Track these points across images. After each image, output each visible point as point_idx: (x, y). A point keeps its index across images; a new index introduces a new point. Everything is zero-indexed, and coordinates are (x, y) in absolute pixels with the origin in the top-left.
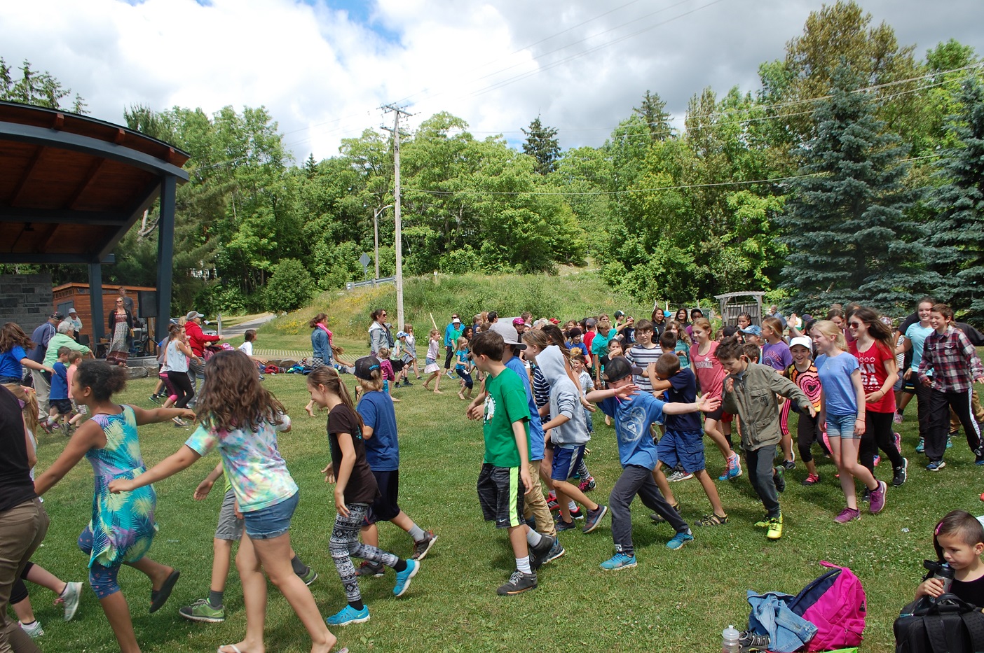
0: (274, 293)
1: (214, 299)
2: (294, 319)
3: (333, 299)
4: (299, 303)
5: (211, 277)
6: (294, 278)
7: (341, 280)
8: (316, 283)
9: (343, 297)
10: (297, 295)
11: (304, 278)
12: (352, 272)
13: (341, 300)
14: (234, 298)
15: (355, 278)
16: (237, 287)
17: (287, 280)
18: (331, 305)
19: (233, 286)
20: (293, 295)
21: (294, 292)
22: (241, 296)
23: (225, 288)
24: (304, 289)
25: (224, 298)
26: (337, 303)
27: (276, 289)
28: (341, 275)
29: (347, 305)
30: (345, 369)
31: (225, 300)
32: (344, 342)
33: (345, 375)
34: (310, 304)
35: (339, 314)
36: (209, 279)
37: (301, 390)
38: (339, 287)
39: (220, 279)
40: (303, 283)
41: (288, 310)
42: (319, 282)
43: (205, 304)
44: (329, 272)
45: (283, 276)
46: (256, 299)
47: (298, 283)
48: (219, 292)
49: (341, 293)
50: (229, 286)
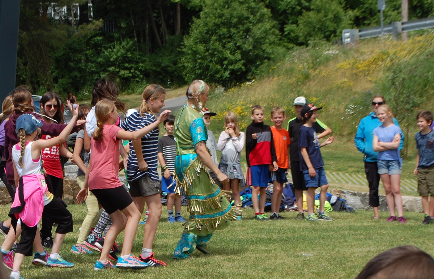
0: (201, 48)
1: (87, 60)
2: (240, 101)
3: (316, 63)
4: (248, 71)
5: (84, 19)
6: (242, 20)
7: (331, 26)
8: (282, 30)
9: (335, 58)
10: (245, 54)
11: (259, 21)
12: (353, 8)
13: (331, 63)
14: (125, 59)
15: (358, 22)
16: (132, 37)
17: (228, 24)
18: (312, 73)
19: (124, 37)
20: (238, 56)
21: (239, 48)
22: (137, 55)
23: (110, 39)
24: (258, 43)
25: (107, 59)
26: (324, 71)
27: (205, 41)
28: (330, 16)
29: (344, 74)
30: (344, 202)
31: (108, 63)
32: (336, 147)
33: (344, 214)
34: (270, 74)
35: (328, 92)
36: (80, 23)
37: (261, 240)
38: (328, 38)
39: (99, 23)
40: (257, 31)
41: (226, 84)
42: (287, 28)
43: (71, 70)
44: (308, 9)
45: (221, 16)
46: (165, 61)
47: (248, 31)
48: (97, 48)
49: (332, 51)
50: (116, 35)
